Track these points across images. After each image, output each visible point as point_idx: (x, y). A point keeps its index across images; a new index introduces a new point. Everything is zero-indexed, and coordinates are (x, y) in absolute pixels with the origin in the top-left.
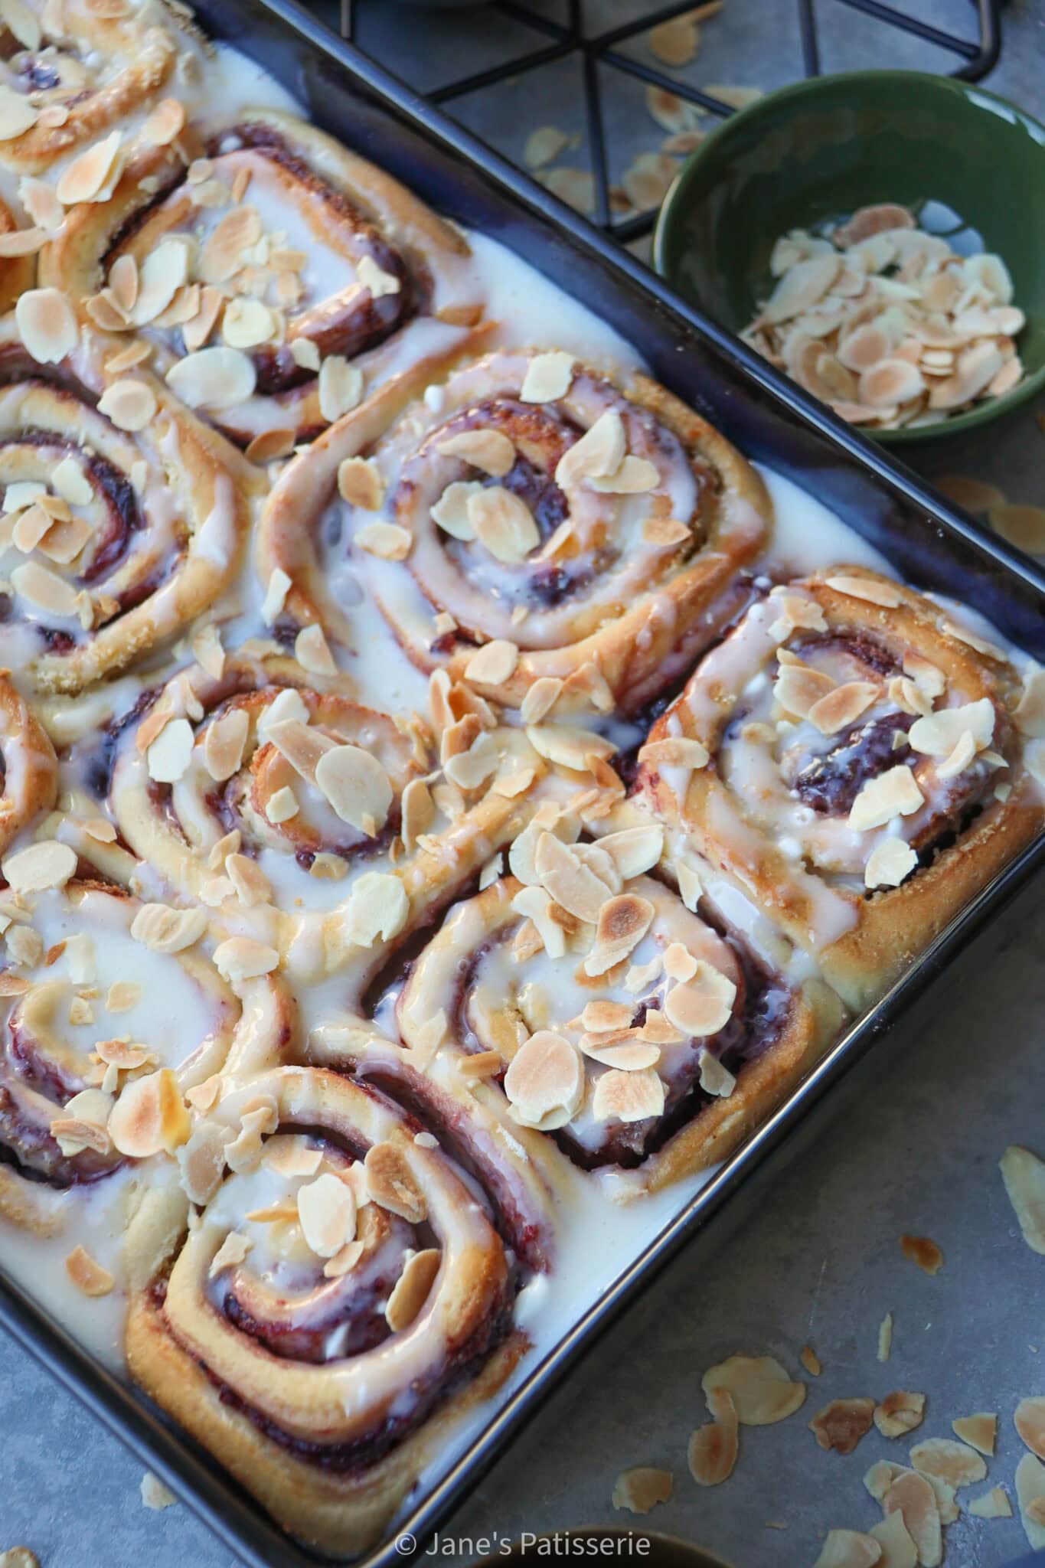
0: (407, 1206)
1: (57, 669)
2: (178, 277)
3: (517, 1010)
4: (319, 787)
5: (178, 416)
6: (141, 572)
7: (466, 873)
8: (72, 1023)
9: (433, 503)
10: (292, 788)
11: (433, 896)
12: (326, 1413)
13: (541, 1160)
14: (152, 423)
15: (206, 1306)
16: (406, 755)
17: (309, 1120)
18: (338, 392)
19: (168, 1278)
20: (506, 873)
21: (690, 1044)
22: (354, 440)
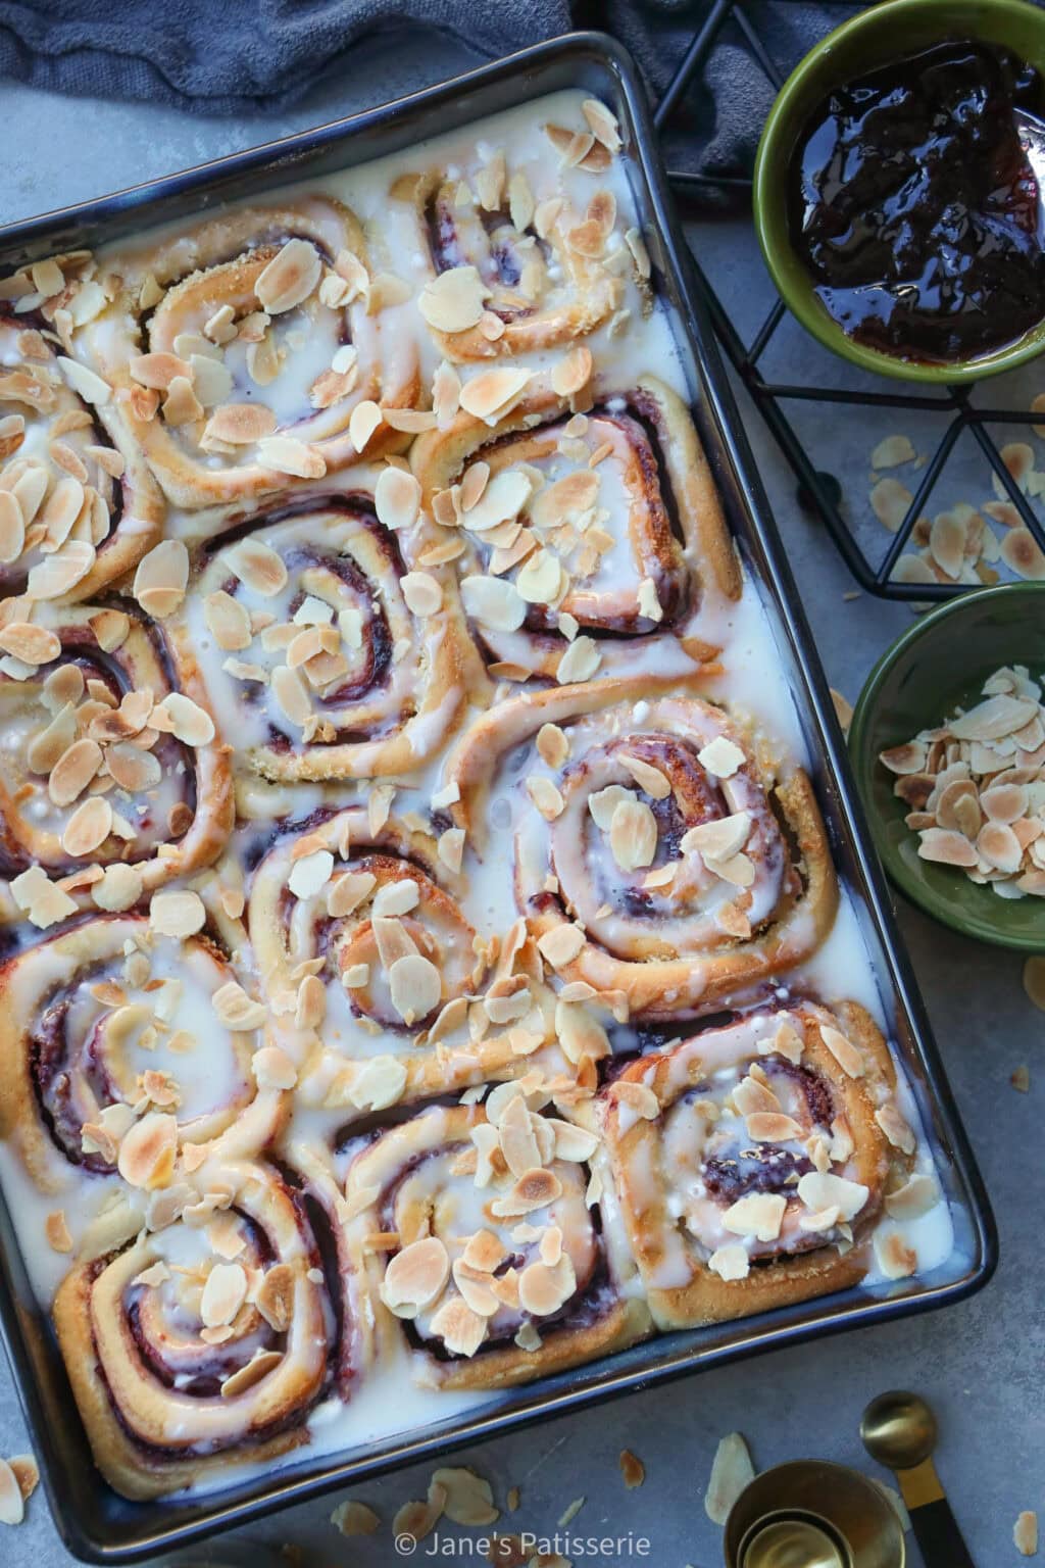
0: (277, 1319)
1: (268, 760)
2: (512, 510)
3: (432, 1207)
4: (388, 974)
5: (452, 621)
6: (364, 721)
7: (456, 1087)
8: (140, 1044)
9: (594, 791)
10: (371, 967)
11: (425, 1093)
12: (151, 1427)
13: (381, 1332)
14: (430, 618)
15: (118, 1304)
16: (468, 970)
17: (249, 1212)
18: (576, 665)
19: (109, 1263)
20: (482, 1102)
21: (521, 1311)
22: (563, 711)
